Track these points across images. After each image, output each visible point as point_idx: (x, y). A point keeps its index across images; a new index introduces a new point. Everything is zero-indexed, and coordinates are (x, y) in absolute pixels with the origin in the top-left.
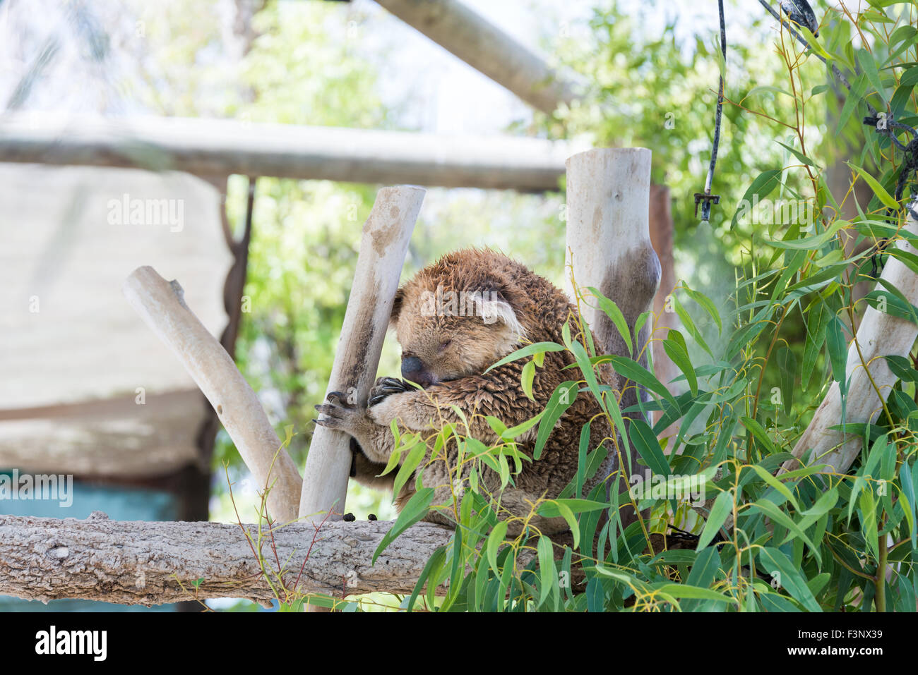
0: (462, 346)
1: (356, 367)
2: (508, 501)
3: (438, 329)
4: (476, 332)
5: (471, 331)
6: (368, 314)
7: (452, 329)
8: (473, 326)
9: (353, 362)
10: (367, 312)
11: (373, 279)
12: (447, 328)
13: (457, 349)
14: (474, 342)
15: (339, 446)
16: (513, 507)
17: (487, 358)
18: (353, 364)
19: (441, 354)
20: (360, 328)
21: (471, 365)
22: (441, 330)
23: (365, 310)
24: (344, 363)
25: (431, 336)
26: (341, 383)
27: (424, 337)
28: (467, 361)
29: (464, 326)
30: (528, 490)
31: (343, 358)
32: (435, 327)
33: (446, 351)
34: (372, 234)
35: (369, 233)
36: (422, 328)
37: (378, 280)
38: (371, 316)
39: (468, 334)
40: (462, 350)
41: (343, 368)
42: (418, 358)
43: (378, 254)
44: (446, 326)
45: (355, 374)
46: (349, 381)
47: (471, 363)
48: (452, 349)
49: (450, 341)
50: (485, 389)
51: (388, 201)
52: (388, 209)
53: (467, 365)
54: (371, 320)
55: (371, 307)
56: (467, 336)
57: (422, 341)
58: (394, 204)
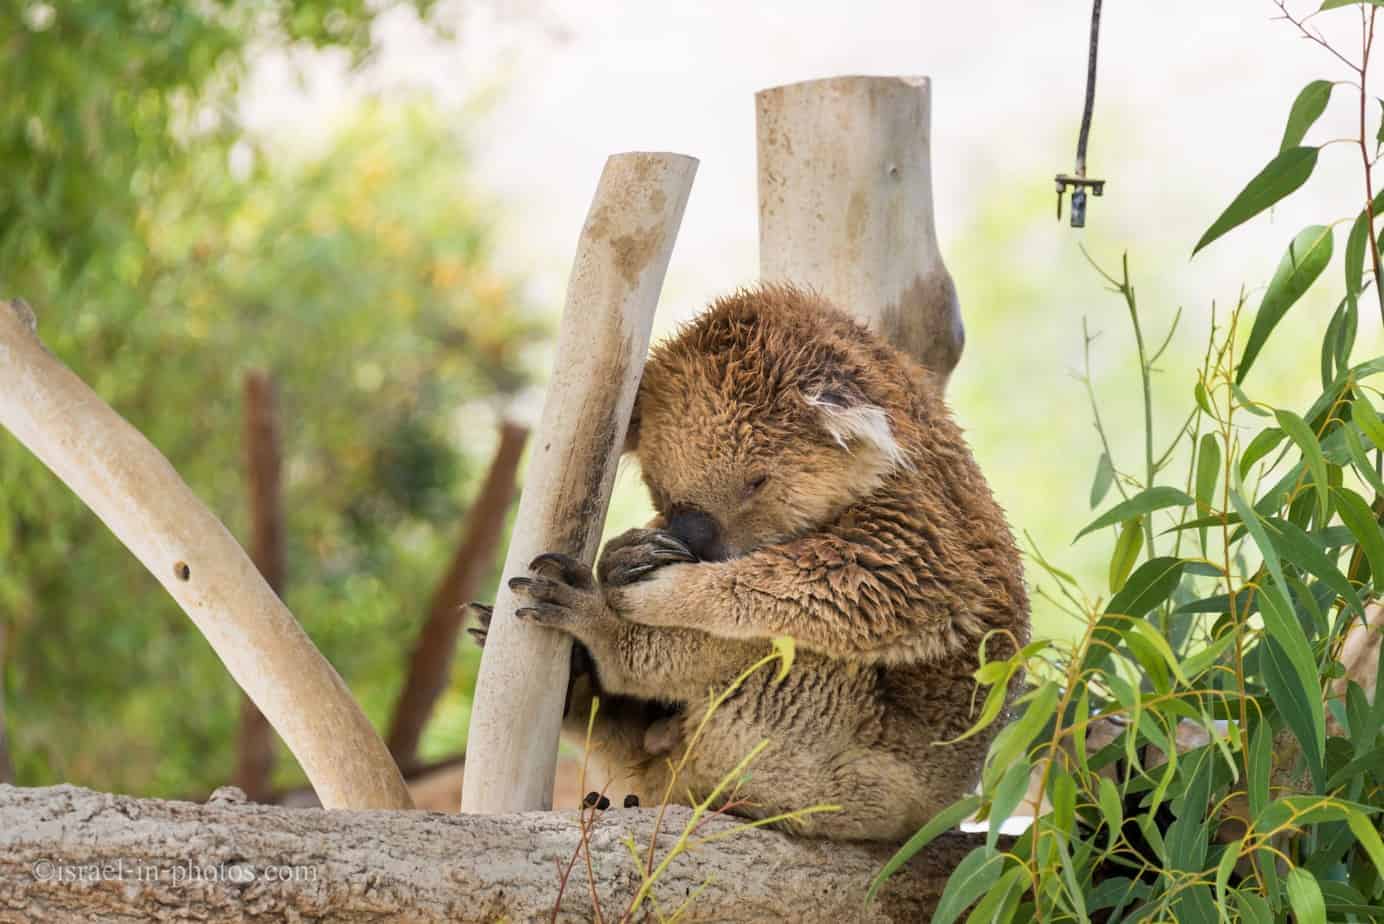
0: (789, 486)
1: (585, 504)
2: (868, 775)
3: (742, 456)
4: (814, 458)
5: (804, 458)
6: (609, 401)
7: (766, 455)
8: (807, 448)
9: (581, 494)
10: (607, 396)
11: (618, 331)
12: (759, 453)
13: (779, 492)
14: (809, 477)
15: (556, 660)
16: (874, 784)
17: (836, 504)
18: (579, 498)
19: (747, 505)
20: (592, 428)
21: (805, 519)
22: (747, 458)
23: (603, 393)
24: (560, 496)
25: (729, 471)
26: (559, 535)
27: (716, 475)
28: (796, 512)
29: (790, 447)
30: (902, 755)
31: (558, 485)
32: (735, 453)
33: (758, 497)
34: (613, 243)
35: (605, 240)
36: (710, 457)
37: (628, 336)
38: (614, 404)
39: (799, 463)
40: (790, 492)
41: (558, 506)
42: (708, 514)
43: (627, 286)
44: (758, 449)
45: (584, 518)
46: (572, 532)
47: (805, 515)
48: (767, 493)
49: (764, 480)
50: (862, 562)
51: (641, 179)
52: (645, 196)
53: (796, 519)
54: (612, 412)
55: (614, 386)
56: (798, 467)
57: (714, 483)
58: (657, 186)
